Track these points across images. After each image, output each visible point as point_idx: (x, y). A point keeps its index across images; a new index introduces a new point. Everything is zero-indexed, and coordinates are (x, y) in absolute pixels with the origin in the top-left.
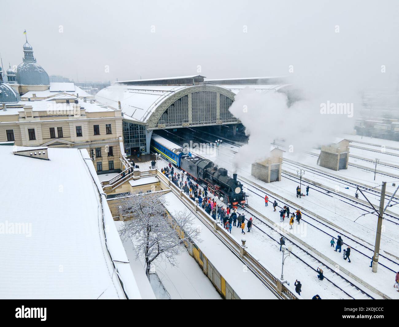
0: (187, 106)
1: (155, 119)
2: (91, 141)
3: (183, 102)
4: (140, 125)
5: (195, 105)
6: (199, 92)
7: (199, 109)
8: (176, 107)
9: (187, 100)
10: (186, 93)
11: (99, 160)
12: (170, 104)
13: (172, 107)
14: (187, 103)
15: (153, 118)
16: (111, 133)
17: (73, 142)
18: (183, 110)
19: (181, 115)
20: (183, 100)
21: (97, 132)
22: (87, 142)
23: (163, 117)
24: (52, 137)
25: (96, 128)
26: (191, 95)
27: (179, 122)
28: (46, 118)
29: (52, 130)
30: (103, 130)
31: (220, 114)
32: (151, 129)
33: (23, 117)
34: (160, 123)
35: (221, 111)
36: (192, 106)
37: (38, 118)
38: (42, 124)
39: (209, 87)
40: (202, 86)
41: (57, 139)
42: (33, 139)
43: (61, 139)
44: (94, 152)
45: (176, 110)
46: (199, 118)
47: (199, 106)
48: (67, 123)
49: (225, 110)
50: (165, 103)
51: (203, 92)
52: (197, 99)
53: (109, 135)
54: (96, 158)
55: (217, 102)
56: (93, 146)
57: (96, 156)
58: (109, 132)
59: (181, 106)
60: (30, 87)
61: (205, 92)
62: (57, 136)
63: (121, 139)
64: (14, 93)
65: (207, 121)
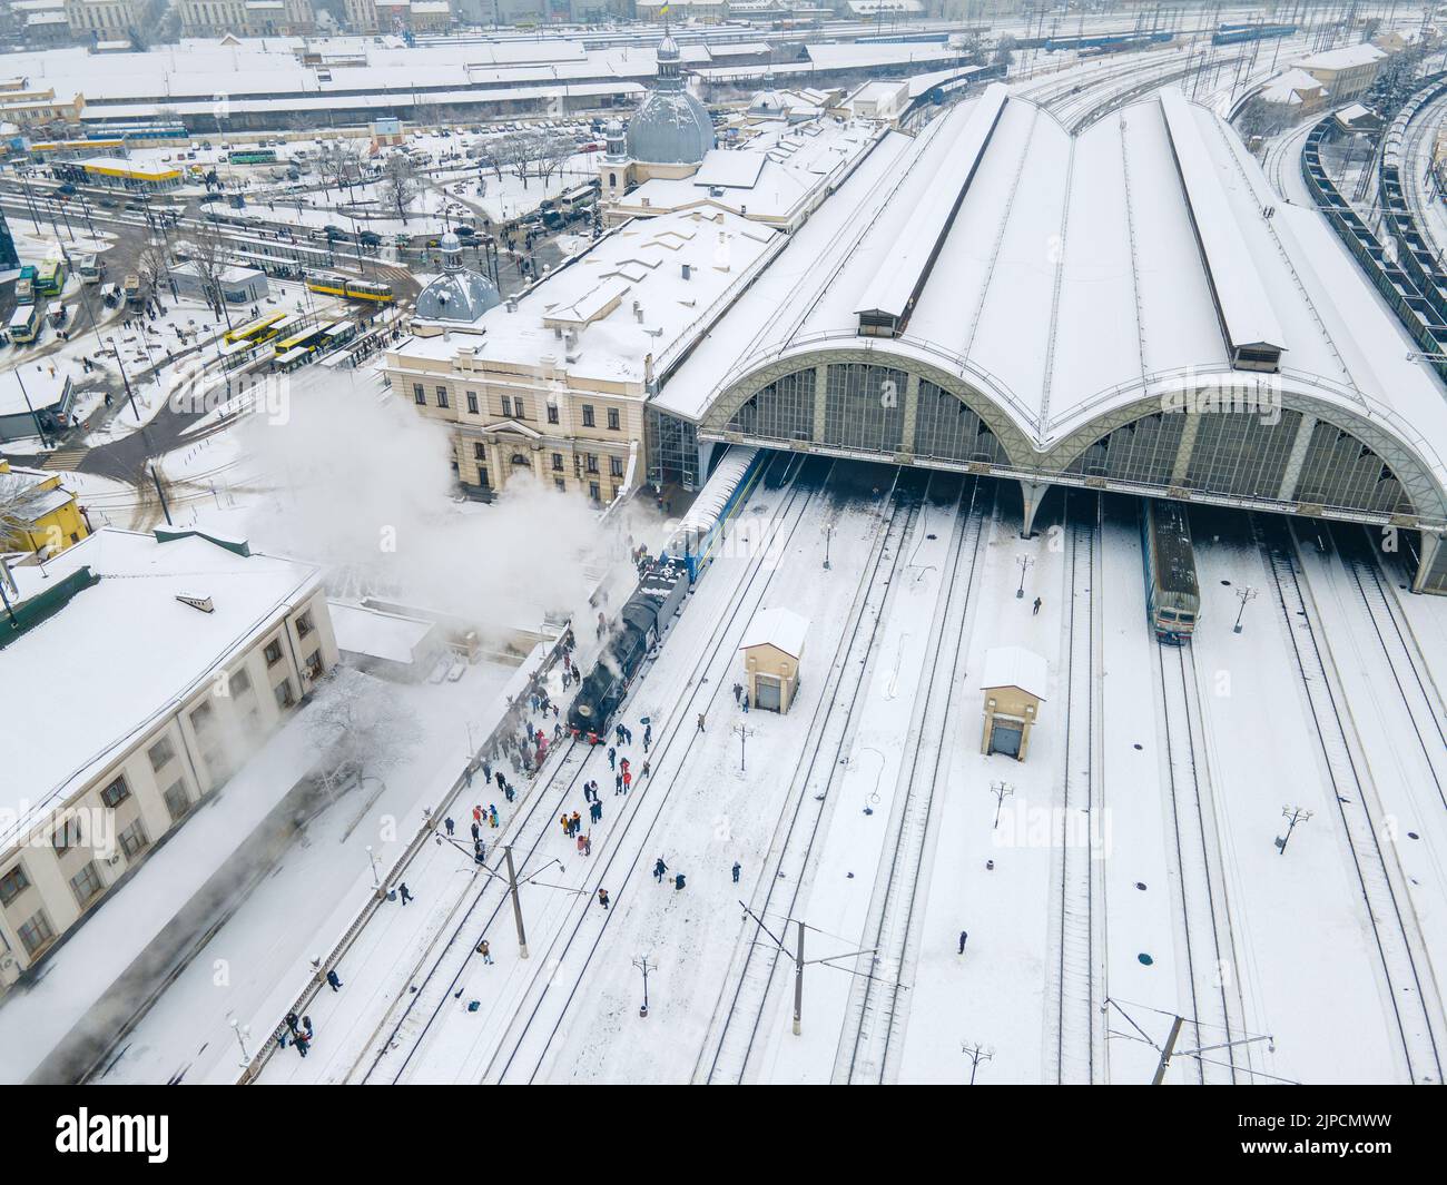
0: (813, 396)
1: (723, 413)
2: (576, 438)
3: (800, 385)
4: (685, 423)
5: (835, 398)
6: (850, 365)
7: (848, 410)
8: (780, 394)
9: (814, 381)
10: (809, 362)
11: (593, 478)
12: (762, 386)
13: (767, 393)
14: (813, 389)
15: (717, 412)
16: (618, 429)
17: (541, 433)
18: (799, 404)
19: (792, 418)
20: (800, 380)
21: (589, 422)
22: (567, 438)
23: (742, 415)
24: (507, 415)
25: (588, 413)
26: (825, 369)
27: (784, 436)
28: (494, 375)
29: (506, 402)
30: (601, 418)
31: (917, 435)
32: (710, 437)
33: (459, 369)
34: (730, 428)
35: (918, 426)
36: (828, 398)
37: (481, 374)
38: (488, 387)
39: (885, 355)
40: (862, 351)
41: (514, 419)
42: (474, 411)
43: (521, 421)
44: (581, 460)
45: (780, 402)
46: (847, 434)
47: (848, 401)
48: (531, 393)
49: (931, 427)
50: (751, 380)
51: (865, 366)
52: (843, 384)
53: (612, 431)
54: (586, 472)
55: (908, 398)
56: (579, 448)
57: (587, 469)
58: (614, 426)
59: (793, 394)
60: (653, 168)
61: (870, 367)
62: (514, 413)
63: (634, 446)
64: (470, 302)
65: (869, 445)
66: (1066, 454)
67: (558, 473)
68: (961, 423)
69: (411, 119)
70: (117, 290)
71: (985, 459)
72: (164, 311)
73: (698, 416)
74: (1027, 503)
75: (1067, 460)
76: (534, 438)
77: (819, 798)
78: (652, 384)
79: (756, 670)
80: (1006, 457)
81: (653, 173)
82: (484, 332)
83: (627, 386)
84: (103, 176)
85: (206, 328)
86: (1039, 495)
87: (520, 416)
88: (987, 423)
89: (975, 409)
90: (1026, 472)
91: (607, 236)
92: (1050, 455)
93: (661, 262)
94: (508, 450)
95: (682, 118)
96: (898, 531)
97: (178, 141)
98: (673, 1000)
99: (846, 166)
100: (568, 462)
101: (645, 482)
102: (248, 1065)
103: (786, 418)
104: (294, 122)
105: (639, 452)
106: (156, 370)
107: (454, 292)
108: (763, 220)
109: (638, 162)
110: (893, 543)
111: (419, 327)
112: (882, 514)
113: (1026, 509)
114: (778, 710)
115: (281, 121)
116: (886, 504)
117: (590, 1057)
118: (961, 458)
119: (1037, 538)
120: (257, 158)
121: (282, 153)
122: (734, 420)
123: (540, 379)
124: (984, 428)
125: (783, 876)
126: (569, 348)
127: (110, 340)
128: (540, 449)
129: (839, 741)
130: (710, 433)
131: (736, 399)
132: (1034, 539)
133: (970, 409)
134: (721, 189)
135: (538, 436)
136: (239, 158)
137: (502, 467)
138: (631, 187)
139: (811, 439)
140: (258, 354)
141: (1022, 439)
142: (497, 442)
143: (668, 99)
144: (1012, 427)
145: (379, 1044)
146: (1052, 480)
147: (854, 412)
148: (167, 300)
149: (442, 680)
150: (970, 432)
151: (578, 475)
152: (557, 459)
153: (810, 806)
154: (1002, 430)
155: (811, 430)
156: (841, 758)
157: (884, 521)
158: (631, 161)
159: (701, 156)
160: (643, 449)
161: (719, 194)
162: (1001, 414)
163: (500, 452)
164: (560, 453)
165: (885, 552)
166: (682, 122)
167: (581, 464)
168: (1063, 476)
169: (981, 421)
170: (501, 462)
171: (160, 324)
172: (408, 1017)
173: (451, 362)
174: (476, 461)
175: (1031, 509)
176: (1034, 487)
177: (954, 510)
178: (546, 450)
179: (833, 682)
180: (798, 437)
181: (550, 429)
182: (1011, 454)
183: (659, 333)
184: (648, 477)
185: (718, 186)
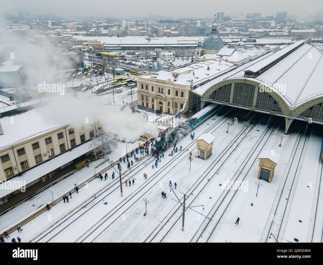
0: (230, 91)
1: (208, 95)
2: (173, 98)
4: (199, 96)
5: (236, 92)
6: (240, 83)
7: (239, 95)
8: (222, 90)
9: (231, 87)
10: (230, 82)
12: (218, 88)
13: (219, 90)
15: (206, 94)
16: (183, 97)
18: (227, 93)
19: (225, 96)
20: (227, 87)
21: (177, 95)
22: (171, 98)
23: (212, 95)
24: (159, 92)
25: (177, 92)
26: (234, 84)
27: (222, 101)
28: (158, 83)
29: (159, 89)
30: (179, 94)
31: (257, 103)
32: (204, 100)
33: (151, 81)
34: (209, 98)
35: (257, 100)
36: (234, 92)
37: (155, 82)
38: (156, 85)
39: (250, 81)
40: (243, 80)
41: (161, 93)
42: (153, 90)
43: (162, 94)
44: (174, 104)
45: (222, 92)
46: (238, 101)
47: (239, 93)
48: (165, 87)
49: (261, 101)
50: (215, 86)
51: (244, 84)
52: (238, 88)
53: (182, 97)
54: (175, 107)
55: (255, 93)
56: (174, 101)
57: (175, 106)
58: (182, 96)
59: (225, 90)
60: (208, 51)
61: (246, 84)
62: (161, 92)
63: (186, 101)
64: (156, 68)
65: (244, 104)
66: (299, 111)
67: (168, 107)
68: (269, 100)
69: (164, 49)
70: (98, 71)
71: (275, 111)
72: (104, 75)
73: (201, 95)
74: (286, 124)
75: (299, 113)
76: (164, 97)
77: (208, 180)
78: (192, 87)
79: (199, 147)
80: (281, 111)
81: (207, 52)
82: (158, 74)
83: (186, 86)
84: (104, 55)
85: (111, 78)
86: (290, 122)
87: (162, 92)
88: (276, 101)
89: (273, 97)
90: (287, 115)
91: (194, 63)
92: (294, 111)
93: (203, 66)
94: (159, 100)
95: (216, 40)
96: (249, 129)
97: (119, 51)
98: (153, 215)
99: (256, 56)
100: (171, 104)
101: (188, 110)
102: (53, 201)
103: (223, 96)
104: (141, 49)
105: (187, 103)
106: (99, 84)
107: (153, 65)
108: (231, 62)
109: (204, 50)
110: (247, 131)
111: (145, 73)
112: (246, 124)
113: (286, 126)
114: (204, 159)
115: (139, 48)
116: (248, 123)
117: (128, 221)
118: (268, 110)
119: (289, 135)
120: (132, 54)
121: (137, 53)
122: (210, 96)
123: (167, 84)
124: (275, 102)
125: (193, 195)
126: (175, 78)
127: (93, 79)
128: (165, 100)
129: (218, 169)
130: (204, 99)
131: (211, 91)
132: (288, 135)
133: (272, 97)
134: (223, 56)
135: (165, 97)
136: (128, 54)
137: (157, 104)
138: (202, 55)
139: (229, 102)
140: (118, 83)
141: (286, 106)
142: (156, 98)
143: (213, 36)
144: (284, 102)
145: (82, 206)
146: (294, 118)
147: (241, 96)
148: (105, 73)
149: (130, 142)
150: (271, 103)
151: (173, 107)
152: (169, 103)
153: (205, 181)
154: (281, 103)
155: (229, 100)
156: (217, 172)
157: (246, 126)
158: (203, 49)
159: (219, 49)
160: (188, 102)
161: (222, 57)
162: (281, 99)
163: (157, 101)
164: (170, 102)
165: (244, 132)
166: (216, 41)
167: (174, 105)
168: (298, 117)
169: (275, 100)
170: (157, 103)
171: (103, 77)
172: (91, 202)
173: (149, 79)
174: (152, 103)
175: (288, 126)
176: (289, 119)
177: (266, 126)
178: (167, 101)
179: (221, 156)
180: (226, 101)
181: (168, 96)
182: (283, 110)
183: (198, 78)
184: (189, 109)
185: (222, 55)
